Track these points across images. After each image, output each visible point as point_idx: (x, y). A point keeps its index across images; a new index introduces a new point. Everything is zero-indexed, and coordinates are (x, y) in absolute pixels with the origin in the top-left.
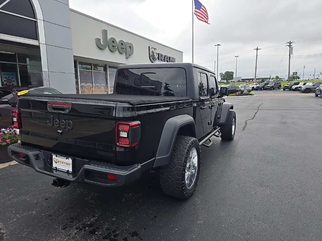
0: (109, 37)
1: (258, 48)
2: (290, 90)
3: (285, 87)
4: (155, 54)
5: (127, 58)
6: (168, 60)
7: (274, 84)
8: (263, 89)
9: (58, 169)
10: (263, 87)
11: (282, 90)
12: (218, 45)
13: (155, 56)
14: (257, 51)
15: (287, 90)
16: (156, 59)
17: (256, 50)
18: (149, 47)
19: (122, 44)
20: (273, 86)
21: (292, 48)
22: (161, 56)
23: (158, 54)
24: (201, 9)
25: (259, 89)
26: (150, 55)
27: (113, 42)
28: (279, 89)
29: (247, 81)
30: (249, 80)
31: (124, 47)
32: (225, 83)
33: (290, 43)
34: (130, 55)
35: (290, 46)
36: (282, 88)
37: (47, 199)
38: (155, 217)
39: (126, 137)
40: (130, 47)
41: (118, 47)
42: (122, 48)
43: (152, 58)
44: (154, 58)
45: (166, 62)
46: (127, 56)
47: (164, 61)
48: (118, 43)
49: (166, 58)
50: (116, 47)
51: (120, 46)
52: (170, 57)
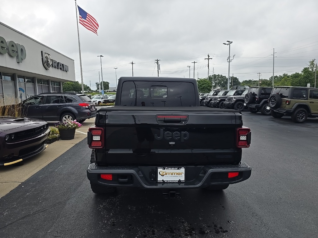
4: (49, 60)
5: (18, 63)
6: (62, 67)
9: (165, 182)
12: (101, 56)
13: (50, 62)
16: (50, 66)
18: (42, 52)
19: (13, 46)
21: (159, 65)
22: (55, 63)
23: (52, 60)
24: (87, 18)
26: (44, 61)
27: (2, 42)
31: (15, 49)
33: (158, 61)
34: (22, 59)
35: (157, 63)
37: (114, 225)
38: (223, 207)
39: (246, 139)
40: (22, 50)
41: (8, 49)
42: (12, 50)
43: (45, 65)
44: (48, 65)
45: (59, 70)
46: (18, 59)
47: (58, 68)
48: (8, 44)
49: (59, 65)
50: (5, 49)
51: (11, 48)
52: (63, 64)
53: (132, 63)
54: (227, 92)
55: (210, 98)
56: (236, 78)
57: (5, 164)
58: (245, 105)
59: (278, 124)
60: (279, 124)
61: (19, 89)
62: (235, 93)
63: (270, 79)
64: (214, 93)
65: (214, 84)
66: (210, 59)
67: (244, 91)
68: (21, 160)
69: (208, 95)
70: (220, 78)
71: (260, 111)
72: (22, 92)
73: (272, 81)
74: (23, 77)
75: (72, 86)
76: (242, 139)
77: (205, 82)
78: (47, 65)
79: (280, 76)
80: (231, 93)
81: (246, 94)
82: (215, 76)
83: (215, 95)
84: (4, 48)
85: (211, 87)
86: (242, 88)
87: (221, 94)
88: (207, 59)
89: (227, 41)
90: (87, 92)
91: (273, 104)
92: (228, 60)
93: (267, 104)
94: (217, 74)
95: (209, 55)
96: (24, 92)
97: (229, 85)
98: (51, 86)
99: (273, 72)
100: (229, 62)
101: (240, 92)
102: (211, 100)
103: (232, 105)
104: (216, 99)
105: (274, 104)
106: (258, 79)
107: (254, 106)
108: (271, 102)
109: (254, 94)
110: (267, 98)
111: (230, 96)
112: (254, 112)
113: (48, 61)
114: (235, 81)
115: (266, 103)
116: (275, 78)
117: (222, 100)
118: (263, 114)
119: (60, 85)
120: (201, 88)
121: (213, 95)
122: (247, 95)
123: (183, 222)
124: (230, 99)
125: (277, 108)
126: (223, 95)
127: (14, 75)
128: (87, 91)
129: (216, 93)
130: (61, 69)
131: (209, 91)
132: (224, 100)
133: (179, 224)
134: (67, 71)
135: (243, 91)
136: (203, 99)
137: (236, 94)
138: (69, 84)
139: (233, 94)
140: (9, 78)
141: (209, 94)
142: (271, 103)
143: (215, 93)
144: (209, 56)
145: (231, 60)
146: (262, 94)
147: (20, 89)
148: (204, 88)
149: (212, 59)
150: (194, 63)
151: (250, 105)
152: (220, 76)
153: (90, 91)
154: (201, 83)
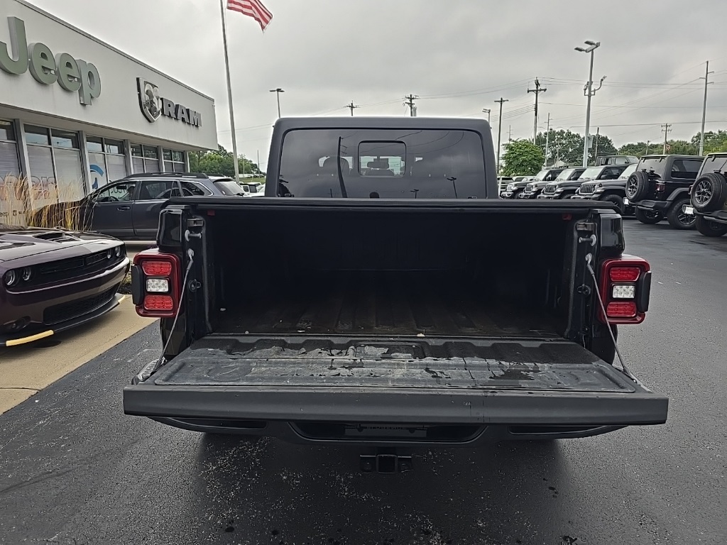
0: (31, 40)
1: (354, 105)
4: (155, 100)
5: (84, 105)
6: (185, 116)
12: (278, 90)
13: (156, 104)
14: (352, 110)
16: (159, 113)
17: (349, 109)
18: (138, 79)
19: (69, 65)
21: (415, 109)
22: (169, 105)
23: (162, 99)
26: (143, 101)
27: (43, 56)
31: (73, 72)
33: (411, 99)
34: (92, 97)
35: (411, 104)
37: (230, 530)
38: (553, 489)
39: (632, 297)
40: (90, 75)
41: (57, 73)
42: (68, 75)
43: (147, 110)
44: (153, 110)
45: (180, 121)
46: (83, 98)
47: (176, 119)
48: (57, 61)
49: (179, 111)
50: (53, 72)
51: (64, 71)
52: (188, 110)
53: (352, 107)
54: (581, 172)
55: (536, 186)
56: (605, 139)
57: (9, 343)
58: (626, 202)
59: (714, 252)
60: (717, 252)
61: (91, 167)
62: (602, 173)
63: (692, 140)
64: (547, 175)
65: (549, 155)
66: (541, 90)
67: (626, 167)
68: (50, 332)
69: (531, 180)
70: (565, 139)
71: (666, 220)
72: (97, 174)
73: (698, 145)
74: (101, 141)
75: (219, 162)
76: (620, 296)
77: (526, 150)
78: (150, 110)
79: (720, 132)
80: (591, 174)
81: (629, 176)
82: (552, 134)
83: (549, 180)
84: (50, 70)
85: (542, 161)
86: (620, 162)
87: (565, 176)
88: (533, 91)
89: (587, 43)
90: (251, 177)
91: (702, 201)
92: (587, 91)
93: (686, 200)
94: (558, 130)
95: (537, 81)
96: (102, 174)
97: (586, 156)
98: (163, 161)
99: (704, 123)
100: (590, 96)
101: (615, 172)
102: (538, 192)
104: (550, 189)
105: (706, 199)
106: (661, 142)
107: (650, 205)
108: (699, 194)
109: (652, 176)
110: (687, 186)
111: (589, 179)
112: (649, 220)
113: (152, 102)
114: (602, 147)
115: (684, 198)
116: (706, 138)
117: (568, 191)
118: (675, 226)
119: (183, 159)
120: (515, 163)
121: (545, 179)
122: (632, 177)
123: (427, 533)
124: (589, 189)
125: (713, 211)
126: (570, 180)
127: (78, 137)
128: (252, 175)
129: (553, 175)
130: (183, 120)
131: (537, 170)
132: (573, 192)
133: (416, 539)
134: (197, 126)
135: (622, 169)
136: (519, 189)
137: (603, 176)
138: (212, 159)
139: (596, 176)
140: (68, 143)
141: (535, 177)
142: (699, 197)
143: (550, 176)
144: (538, 84)
145: (595, 90)
146: (674, 174)
147: (94, 168)
148: (524, 163)
149: (545, 90)
150: (499, 104)
151: (640, 203)
152: (564, 135)
153: (258, 175)
154: (518, 150)
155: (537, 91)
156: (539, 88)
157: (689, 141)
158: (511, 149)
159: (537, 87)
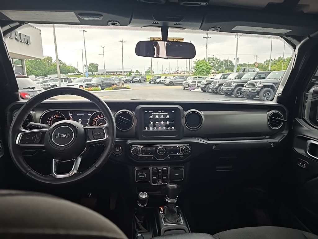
2: (155, 83)
3: (151, 80)
7: (140, 78)
8: (131, 82)
10: (132, 80)
11: (148, 83)
12: (84, 31)
15: (152, 83)
20: (140, 80)
25: (128, 82)
28: (145, 82)
29: (112, 74)
30: (114, 72)
32: (91, 75)
36: (147, 82)
45: (15, 41)
52: (20, 34)
53: (122, 42)
63: (264, 62)
66: (209, 37)
70: (215, 61)
77: (203, 64)
79: (275, 59)
86: (251, 70)
88: (205, 38)
90: (74, 75)
94: (211, 57)
99: (271, 54)
103: (231, 91)
119: (22, 64)
120: (199, 70)
130: (16, 39)
148: (203, 70)
152: (214, 59)
153: (78, 74)
154: (200, 64)
155: (207, 37)
156: (208, 37)
157: (263, 63)
158: (197, 64)
159: (207, 36)
